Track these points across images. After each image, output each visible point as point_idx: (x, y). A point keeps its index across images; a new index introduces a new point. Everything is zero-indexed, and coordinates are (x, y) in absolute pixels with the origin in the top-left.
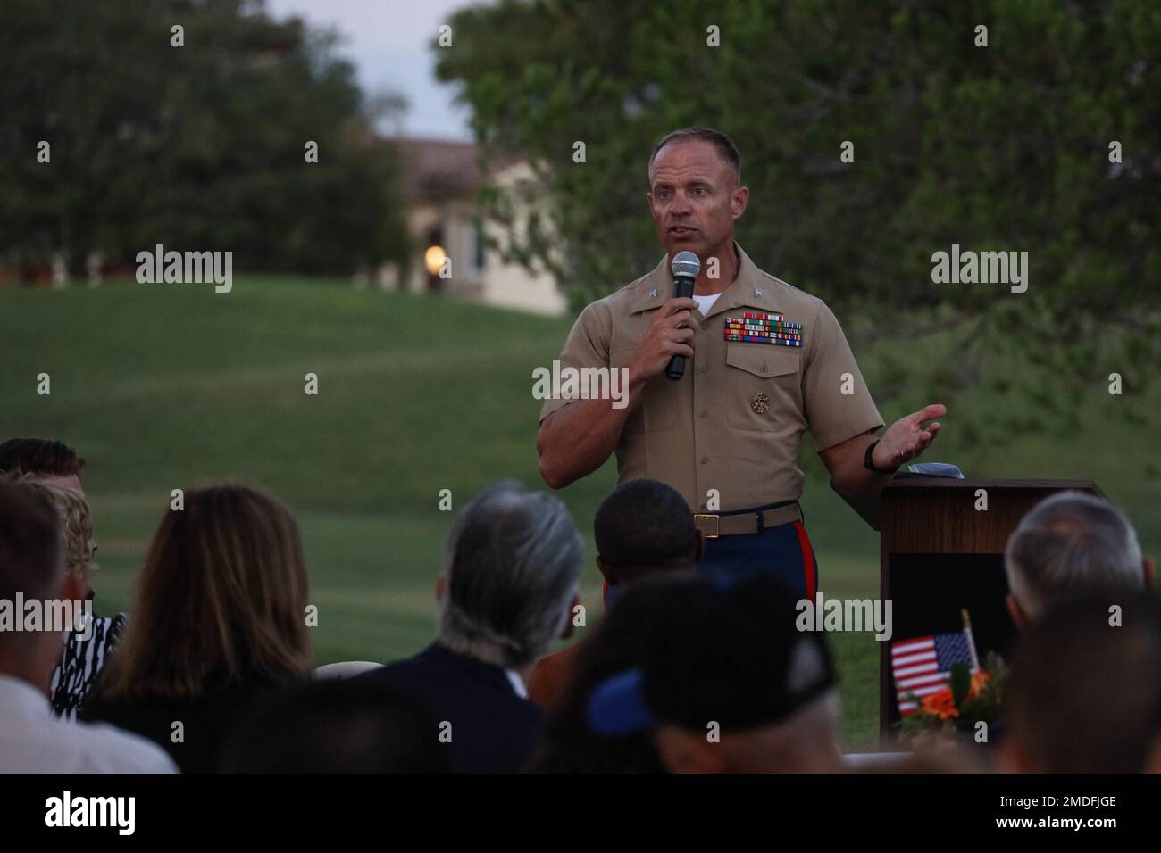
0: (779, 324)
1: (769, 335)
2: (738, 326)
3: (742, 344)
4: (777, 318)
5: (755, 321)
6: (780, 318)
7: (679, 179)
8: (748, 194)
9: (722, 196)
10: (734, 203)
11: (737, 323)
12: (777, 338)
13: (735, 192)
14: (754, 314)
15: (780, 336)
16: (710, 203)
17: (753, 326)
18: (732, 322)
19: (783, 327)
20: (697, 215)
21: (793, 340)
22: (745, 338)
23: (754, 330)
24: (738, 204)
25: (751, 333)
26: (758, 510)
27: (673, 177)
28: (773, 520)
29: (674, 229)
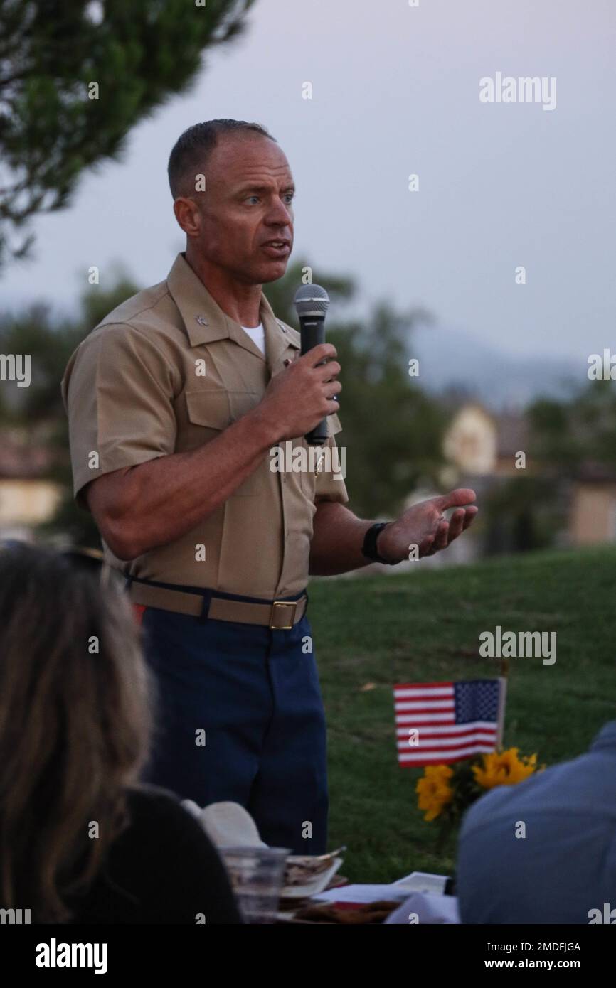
7: (277, 182)
27: (272, 178)
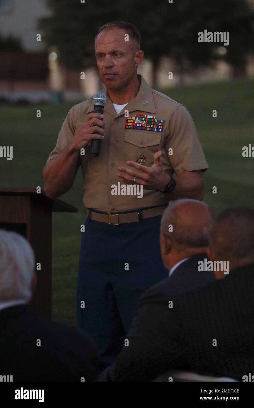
0: (152, 120)
1: (147, 126)
2: (132, 121)
3: (133, 130)
4: (152, 117)
5: (141, 118)
6: (153, 117)
7: (107, 50)
8: (143, 53)
9: (130, 56)
10: (136, 59)
11: (132, 119)
12: (151, 127)
13: (137, 53)
14: (141, 114)
15: (152, 126)
16: (123, 60)
17: (139, 121)
18: (130, 119)
19: (154, 122)
20: (116, 67)
21: (158, 129)
22: (135, 127)
23: (140, 123)
24: (139, 58)
25: (138, 125)
26: (140, 210)
27: (104, 49)
28: (147, 215)
29: (106, 74)
